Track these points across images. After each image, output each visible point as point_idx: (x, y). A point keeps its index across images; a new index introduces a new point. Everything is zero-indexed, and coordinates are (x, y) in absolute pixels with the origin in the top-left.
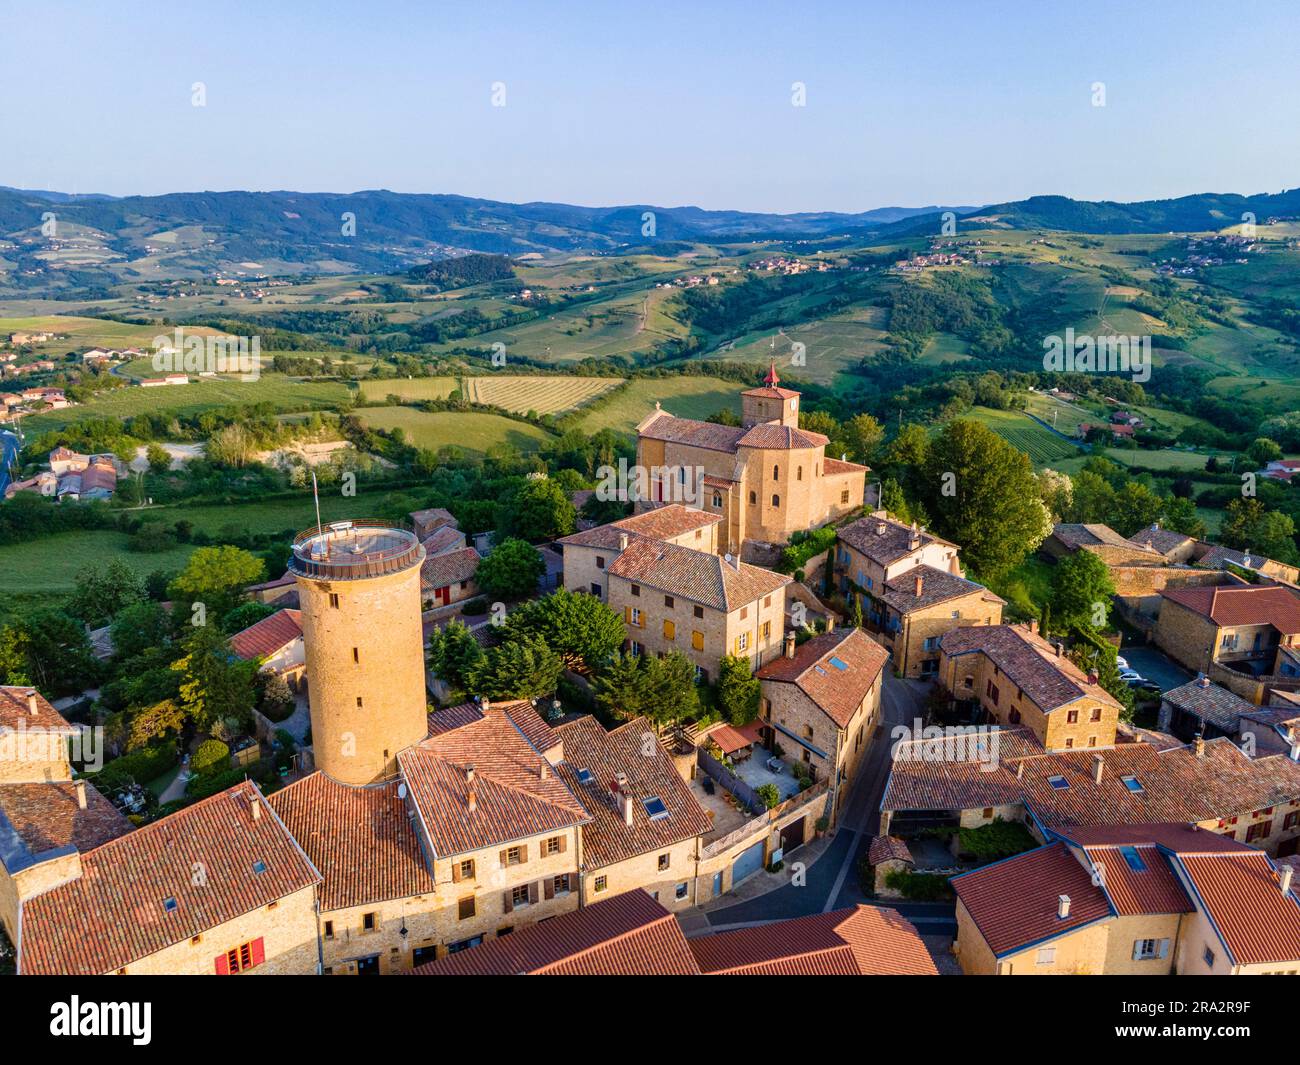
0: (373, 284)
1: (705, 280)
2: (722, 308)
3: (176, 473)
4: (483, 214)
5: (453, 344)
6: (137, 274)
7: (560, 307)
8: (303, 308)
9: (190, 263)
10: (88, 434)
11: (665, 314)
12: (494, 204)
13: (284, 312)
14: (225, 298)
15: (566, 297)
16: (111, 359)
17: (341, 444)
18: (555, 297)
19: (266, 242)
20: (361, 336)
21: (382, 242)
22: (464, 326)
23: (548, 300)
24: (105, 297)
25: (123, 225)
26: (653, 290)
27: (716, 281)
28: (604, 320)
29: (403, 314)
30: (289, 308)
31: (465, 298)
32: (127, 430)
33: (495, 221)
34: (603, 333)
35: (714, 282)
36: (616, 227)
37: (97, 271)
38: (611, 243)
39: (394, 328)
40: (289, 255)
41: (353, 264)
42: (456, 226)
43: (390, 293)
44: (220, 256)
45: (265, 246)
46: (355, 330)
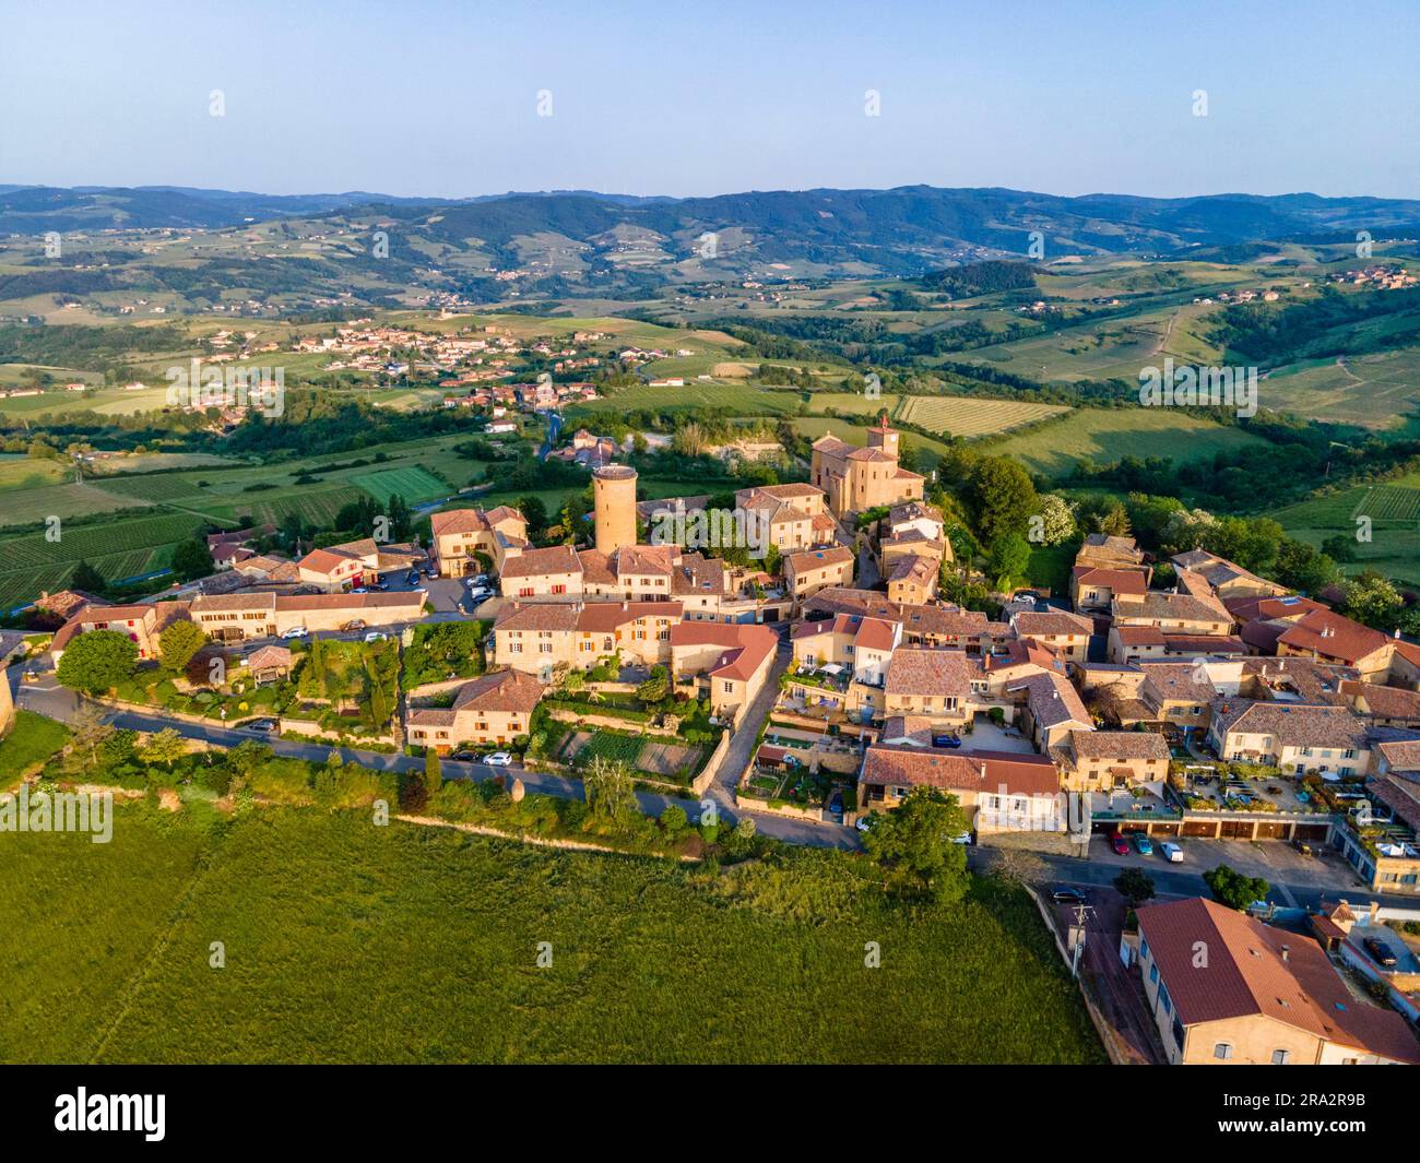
0: (885, 291)
1: (1260, 295)
2: (1273, 328)
3: (649, 456)
4: (1026, 210)
5: (946, 357)
6: (681, 275)
7: (1075, 322)
8: (812, 314)
9: (727, 264)
10: (601, 421)
11: (1193, 335)
12: (1042, 198)
13: (794, 318)
14: (748, 301)
15: (1083, 310)
16: (639, 359)
17: (775, 446)
18: (1069, 311)
19: (798, 243)
20: (858, 345)
21: (911, 242)
22: (963, 339)
23: (1061, 314)
24: (652, 297)
25: (678, 227)
26: (1188, 306)
27: (1276, 296)
28: (1116, 339)
29: (906, 323)
30: (800, 314)
31: (974, 308)
32: (626, 421)
33: (1040, 218)
34: (1111, 354)
35: (1271, 297)
36: (1191, 223)
37: (649, 272)
38: (1177, 242)
39: (895, 337)
40: (816, 256)
41: (877, 266)
42: (993, 224)
43: (900, 301)
44: (753, 257)
45: (796, 247)
46: (855, 338)
